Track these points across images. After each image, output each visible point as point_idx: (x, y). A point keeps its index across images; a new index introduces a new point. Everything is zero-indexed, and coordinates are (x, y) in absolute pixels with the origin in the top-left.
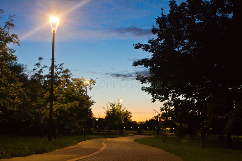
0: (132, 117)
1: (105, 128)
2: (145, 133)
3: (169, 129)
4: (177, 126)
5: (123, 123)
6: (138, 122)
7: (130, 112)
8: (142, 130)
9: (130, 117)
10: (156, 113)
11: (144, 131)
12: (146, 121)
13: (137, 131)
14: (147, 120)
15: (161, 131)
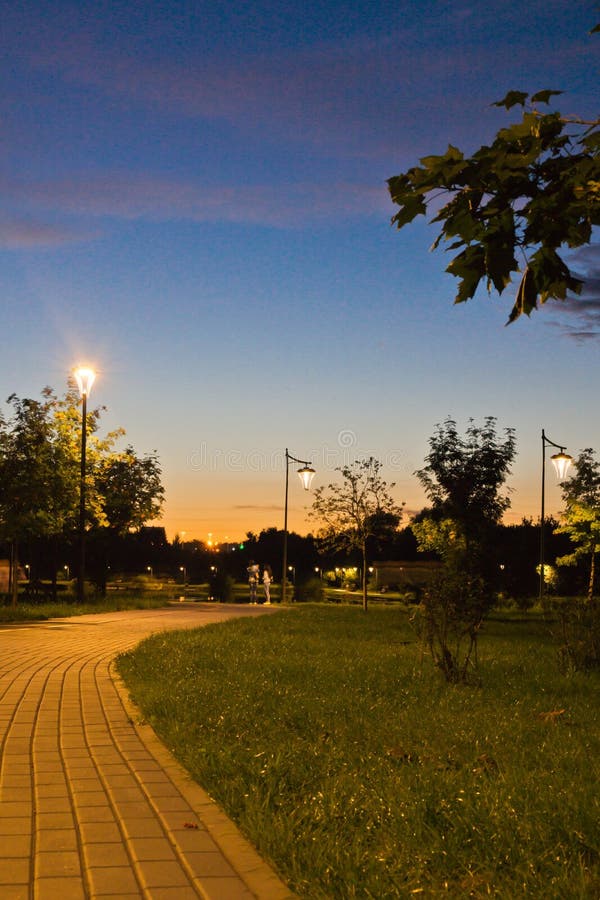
0: (162, 490)
1: (60, 573)
2: (239, 590)
3: (351, 572)
4: (420, 549)
5: (107, 524)
6: (210, 544)
7: (148, 465)
8: (231, 580)
9: (152, 493)
10: (306, 474)
11: (237, 582)
12: (247, 539)
13: (206, 585)
14: (250, 535)
15: (313, 582)
